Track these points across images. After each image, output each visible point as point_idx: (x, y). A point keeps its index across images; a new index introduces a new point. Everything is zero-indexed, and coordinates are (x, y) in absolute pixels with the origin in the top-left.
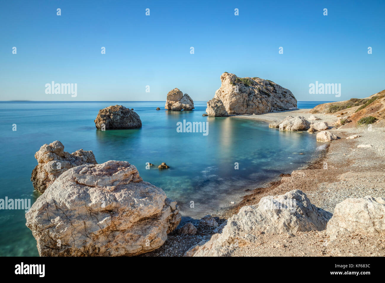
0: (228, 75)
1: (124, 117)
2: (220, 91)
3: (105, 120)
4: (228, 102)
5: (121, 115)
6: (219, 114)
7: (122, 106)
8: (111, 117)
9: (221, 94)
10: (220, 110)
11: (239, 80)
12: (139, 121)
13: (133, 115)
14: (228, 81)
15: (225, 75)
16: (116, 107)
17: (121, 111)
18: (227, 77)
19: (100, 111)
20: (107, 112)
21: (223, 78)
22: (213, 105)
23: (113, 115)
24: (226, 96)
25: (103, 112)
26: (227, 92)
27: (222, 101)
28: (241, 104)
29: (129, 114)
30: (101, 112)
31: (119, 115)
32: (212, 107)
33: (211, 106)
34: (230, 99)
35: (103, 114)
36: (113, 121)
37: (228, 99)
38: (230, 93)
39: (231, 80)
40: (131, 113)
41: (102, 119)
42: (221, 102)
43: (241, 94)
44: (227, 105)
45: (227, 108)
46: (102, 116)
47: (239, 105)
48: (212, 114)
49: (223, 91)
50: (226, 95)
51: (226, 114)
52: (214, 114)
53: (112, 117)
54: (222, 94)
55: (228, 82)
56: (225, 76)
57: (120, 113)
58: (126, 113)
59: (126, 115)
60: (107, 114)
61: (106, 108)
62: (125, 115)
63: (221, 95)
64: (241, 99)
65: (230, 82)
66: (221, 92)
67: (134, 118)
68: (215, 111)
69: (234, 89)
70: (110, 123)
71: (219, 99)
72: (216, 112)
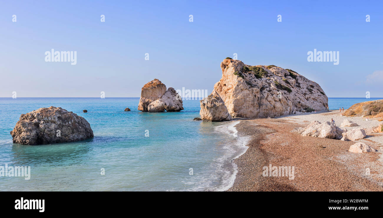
0: (231, 62)
1: (63, 126)
2: (220, 85)
3: (31, 131)
4: (232, 100)
5: (59, 123)
6: (218, 117)
7: (60, 108)
8: (40, 126)
9: (222, 88)
10: (219, 112)
11: (247, 70)
12: (88, 131)
13: (79, 121)
14: (231, 70)
15: (227, 62)
16: (50, 109)
17: (58, 115)
18: (231, 64)
19: (22, 117)
20: (35, 118)
21: (225, 66)
22: (209, 105)
23: (43, 123)
24: (229, 91)
25: (27, 119)
26: (230, 86)
27: (223, 99)
28: (250, 103)
29: (71, 121)
30: (24, 119)
31: (55, 123)
32: (208, 108)
33: (206, 107)
34: (234, 96)
35: (26, 121)
36: (44, 132)
37: (231, 96)
38: (234, 87)
39: (236, 69)
40: (74, 119)
41: (23, 129)
42: (221, 100)
43: (249, 89)
44: (230, 104)
45: (230, 108)
46: (24, 125)
47: (247, 105)
48: (207, 118)
49: (224, 83)
50: (228, 90)
51: (229, 117)
52: (211, 118)
53: (41, 126)
54: (223, 89)
55: (232, 72)
56: (227, 64)
57: (57, 119)
58: (66, 119)
59: (67, 123)
60: (34, 121)
61: (32, 112)
62: (65, 123)
63: (221, 91)
64: (250, 96)
65: (234, 72)
66: (222, 85)
67: (80, 127)
68: (212, 114)
69: (239, 81)
70: (37, 135)
71: (218, 96)
72: (214, 116)
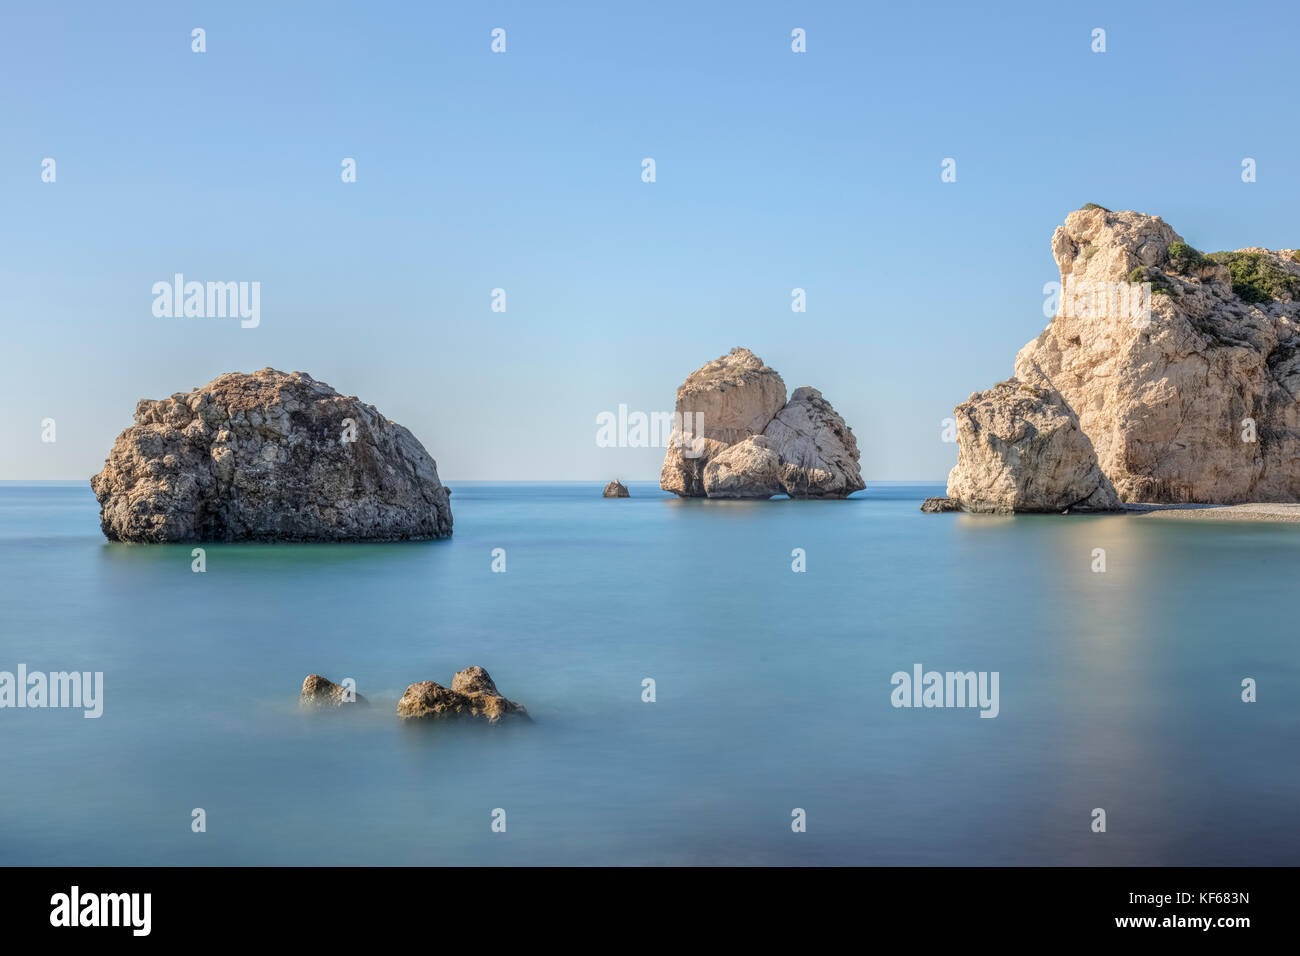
0: (1109, 222)
1: (313, 455)
2: (1048, 342)
3: (172, 472)
4: (1115, 409)
5: (294, 440)
6: (1049, 492)
7: (306, 375)
8: (214, 453)
9: (1059, 359)
10: (1053, 464)
11: (1191, 260)
12: (428, 492)
13: (385, 442)
14: (1108, 252)
15: (1086, 224)
16: (261, 379)
17: (294, 406)
18: (1106, 235)
19: (142, 410)
20: (193, 416)
21: (1072, 247)
22: (1002, 428)
23: (229, 439)
24: (1097, 371)
25: (161, 421)
26: (1102, 345)
27: (1073, 403)
28: (1214, 425)
29: (349, 434)
30: (150, 421)
31: (277, 439)
32: (993, 441)
33: (983, 438)
34: (1128, 389)
35: (157, 428)
36: (230, 483)
37: (1112, 394)
38: (1126, 348)
39: (1134, 254)
41: (144, 465)
42: (1063, 403)
43: (1210, 354)
44: (1106, 436)
45: (1109, 453)
46: (146, 446)
47: (1199, 436)
48: (993, 497)
49: (1070, 334)
50: (1093, 364)
51: (1102, 491)
52: (1010, 497)
53: (219, 454)
54: (1064, 361)
55: (1113, 271)
56: (1086, 234)
57: (286, 425)
58: (326, 421)
59: (331, 442)
60: (188, 431)
62: (323, 441)
63: (1056, 370)
64: (1216, 388)
65: (1124, 268)
66: (1062, 343)
67: (391, 470)
68: (1016, 473)
69: (1155, 315)
70: (202, 495)
71: (1044, 385)
72: (1028, 482)
